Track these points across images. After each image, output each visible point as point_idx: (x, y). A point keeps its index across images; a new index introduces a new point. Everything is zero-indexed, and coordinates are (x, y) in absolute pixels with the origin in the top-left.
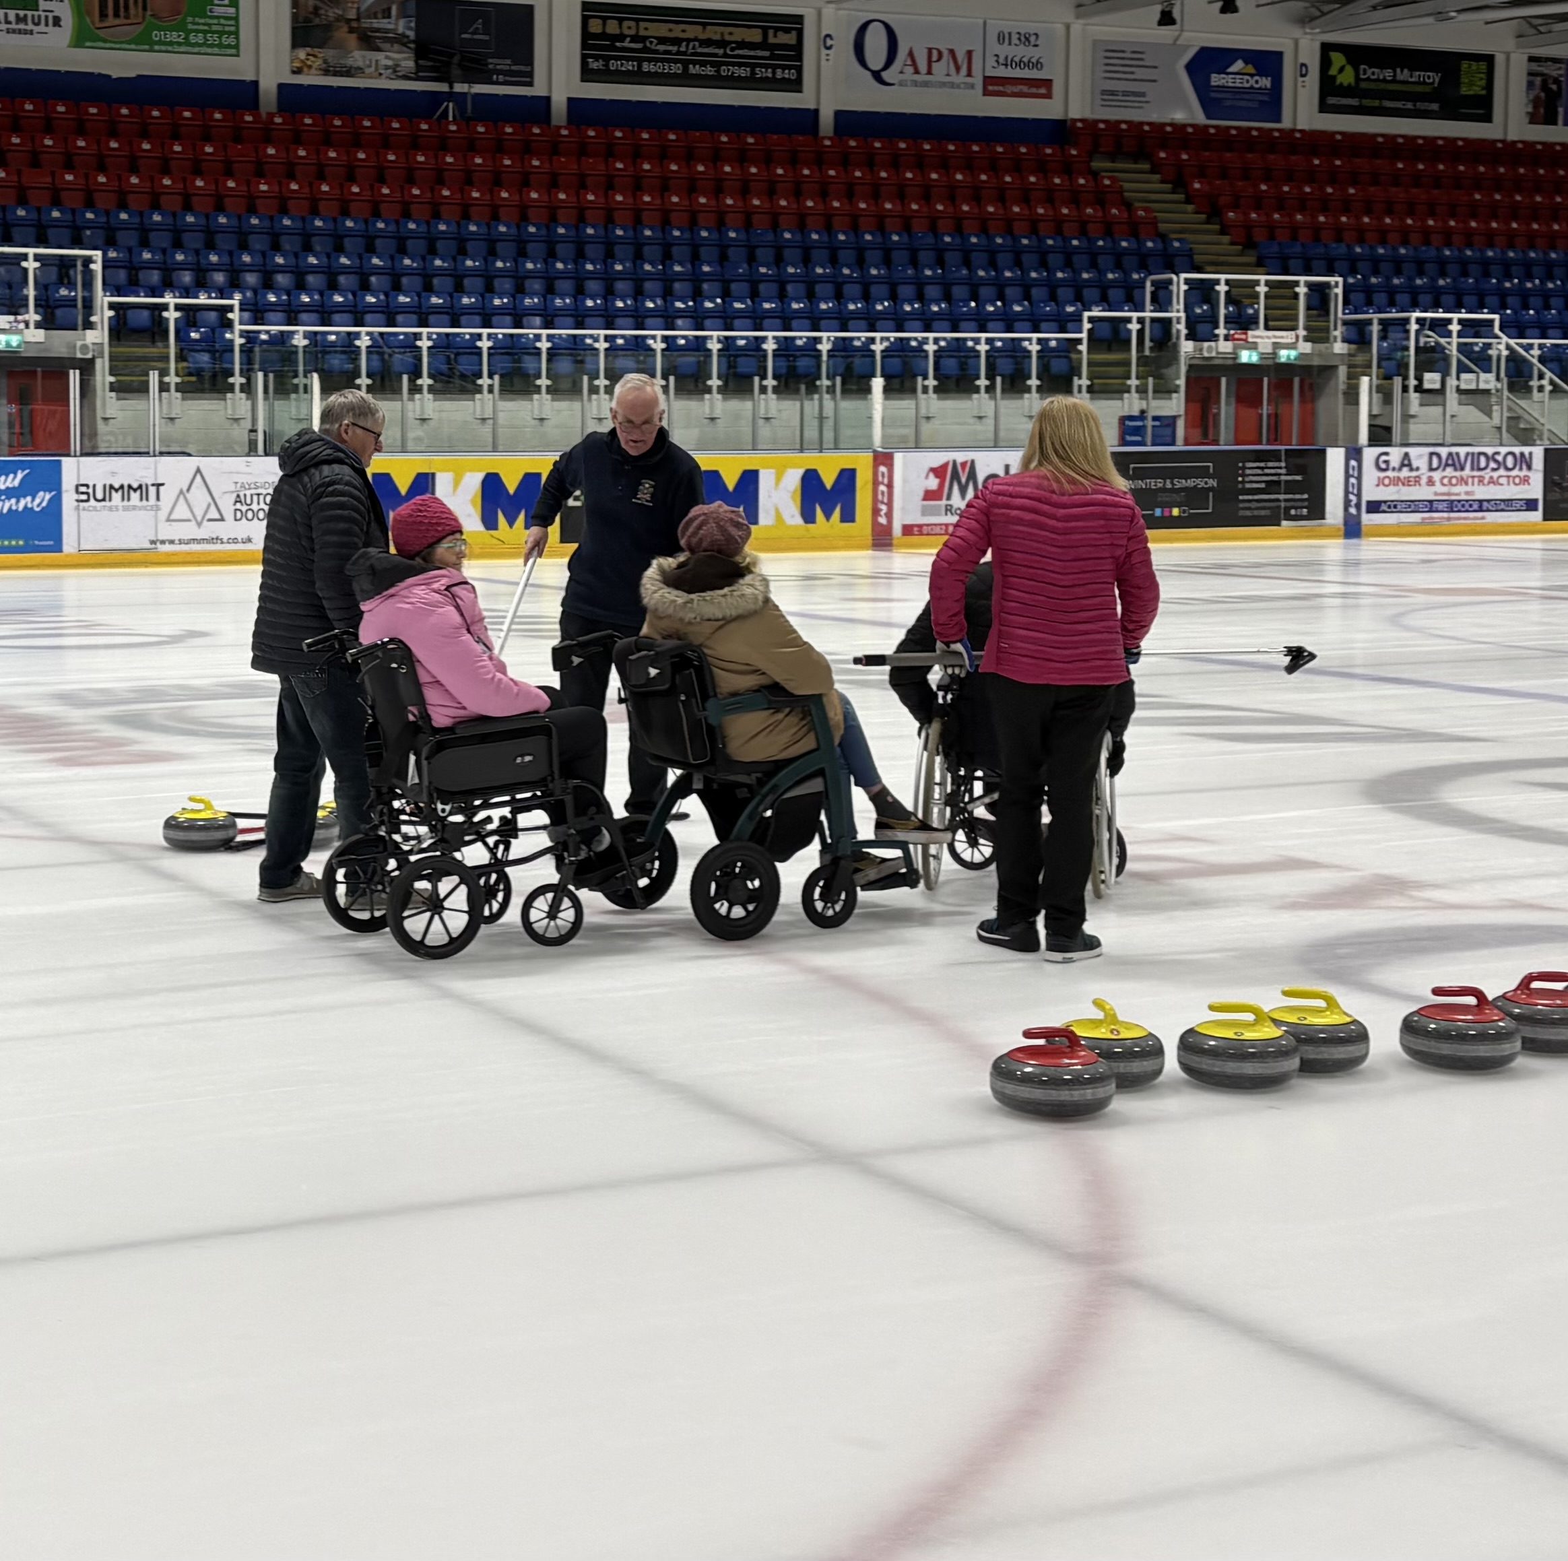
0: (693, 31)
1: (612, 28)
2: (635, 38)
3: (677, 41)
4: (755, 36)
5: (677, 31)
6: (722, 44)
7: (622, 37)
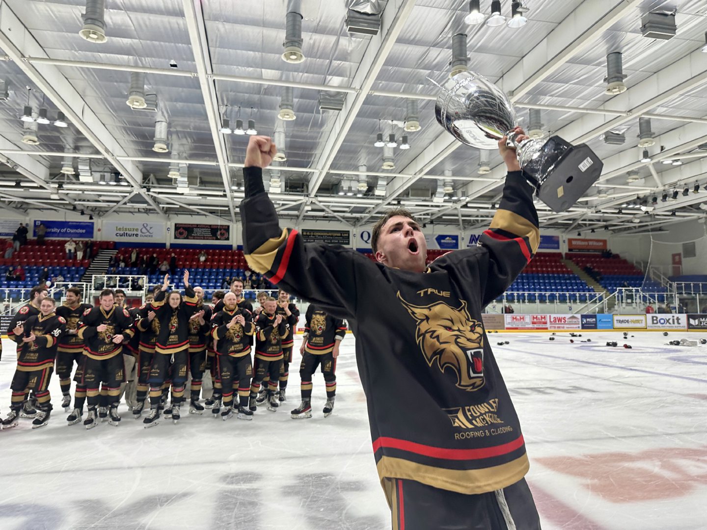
0: (325, 234)
1: (308, 234)
2: (313, 235)
3: (322, 236)
4: (339, 235)
5: (322, 234)
6: (332, 236)
7: (310, 235)
